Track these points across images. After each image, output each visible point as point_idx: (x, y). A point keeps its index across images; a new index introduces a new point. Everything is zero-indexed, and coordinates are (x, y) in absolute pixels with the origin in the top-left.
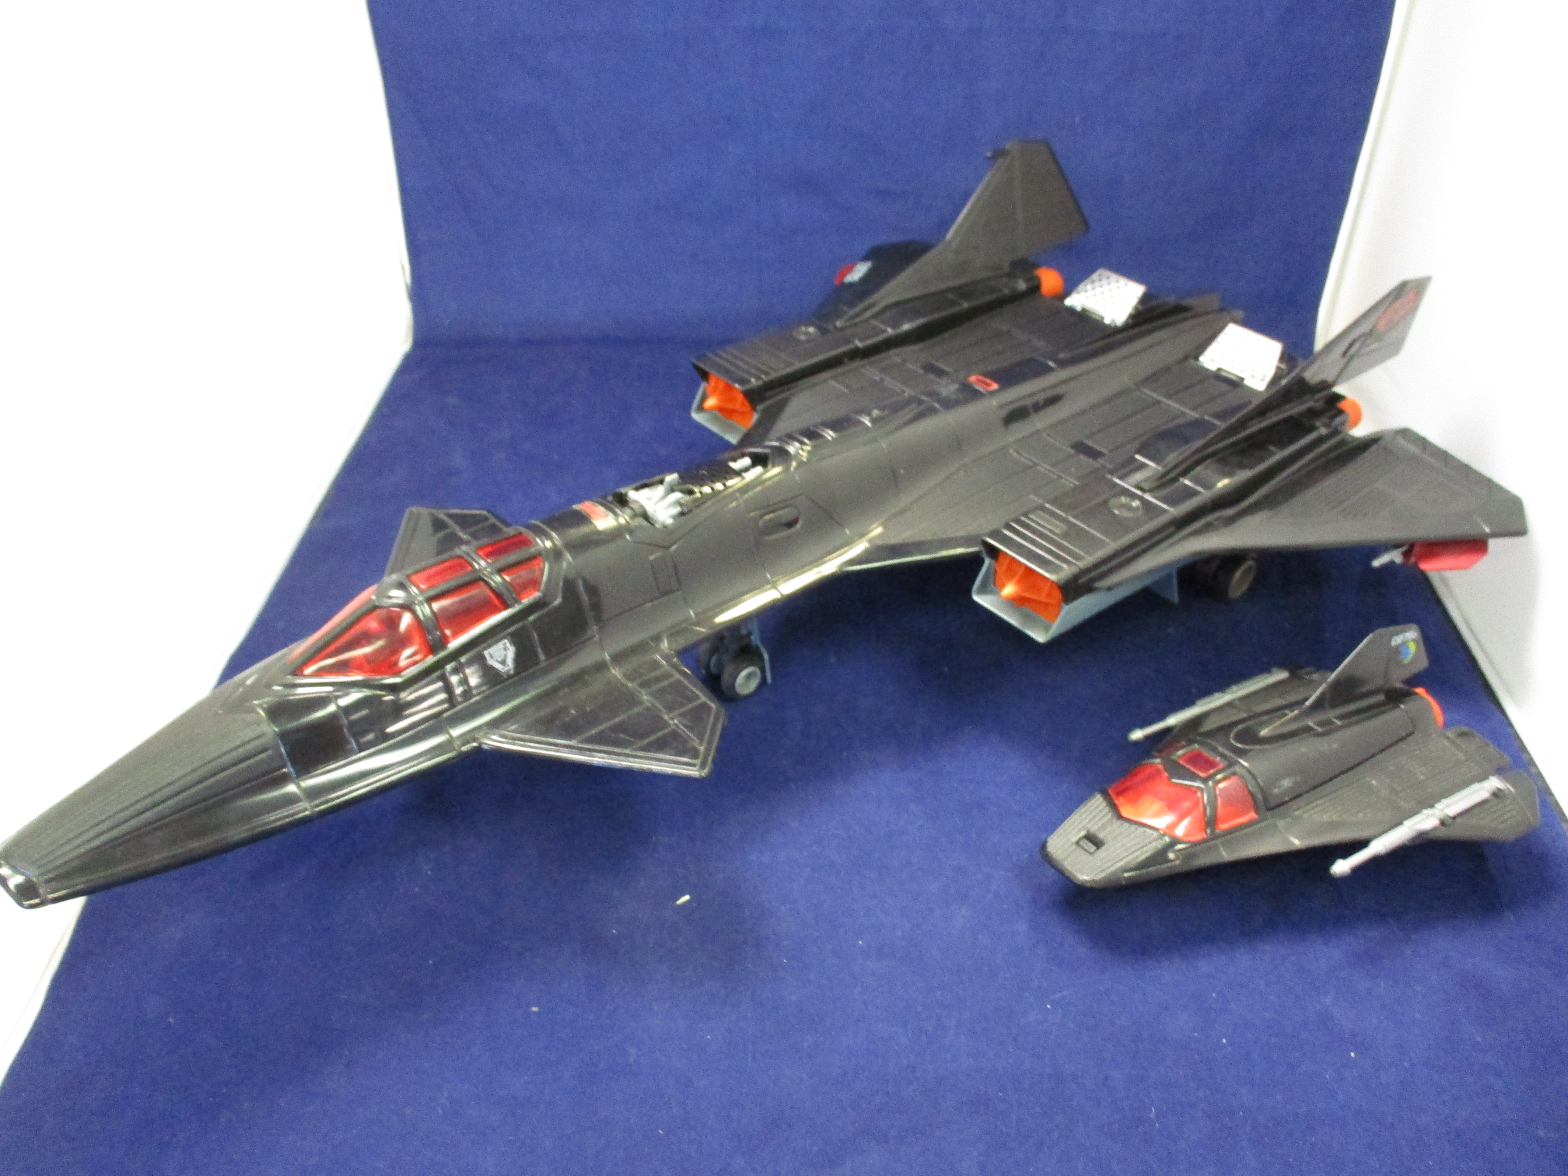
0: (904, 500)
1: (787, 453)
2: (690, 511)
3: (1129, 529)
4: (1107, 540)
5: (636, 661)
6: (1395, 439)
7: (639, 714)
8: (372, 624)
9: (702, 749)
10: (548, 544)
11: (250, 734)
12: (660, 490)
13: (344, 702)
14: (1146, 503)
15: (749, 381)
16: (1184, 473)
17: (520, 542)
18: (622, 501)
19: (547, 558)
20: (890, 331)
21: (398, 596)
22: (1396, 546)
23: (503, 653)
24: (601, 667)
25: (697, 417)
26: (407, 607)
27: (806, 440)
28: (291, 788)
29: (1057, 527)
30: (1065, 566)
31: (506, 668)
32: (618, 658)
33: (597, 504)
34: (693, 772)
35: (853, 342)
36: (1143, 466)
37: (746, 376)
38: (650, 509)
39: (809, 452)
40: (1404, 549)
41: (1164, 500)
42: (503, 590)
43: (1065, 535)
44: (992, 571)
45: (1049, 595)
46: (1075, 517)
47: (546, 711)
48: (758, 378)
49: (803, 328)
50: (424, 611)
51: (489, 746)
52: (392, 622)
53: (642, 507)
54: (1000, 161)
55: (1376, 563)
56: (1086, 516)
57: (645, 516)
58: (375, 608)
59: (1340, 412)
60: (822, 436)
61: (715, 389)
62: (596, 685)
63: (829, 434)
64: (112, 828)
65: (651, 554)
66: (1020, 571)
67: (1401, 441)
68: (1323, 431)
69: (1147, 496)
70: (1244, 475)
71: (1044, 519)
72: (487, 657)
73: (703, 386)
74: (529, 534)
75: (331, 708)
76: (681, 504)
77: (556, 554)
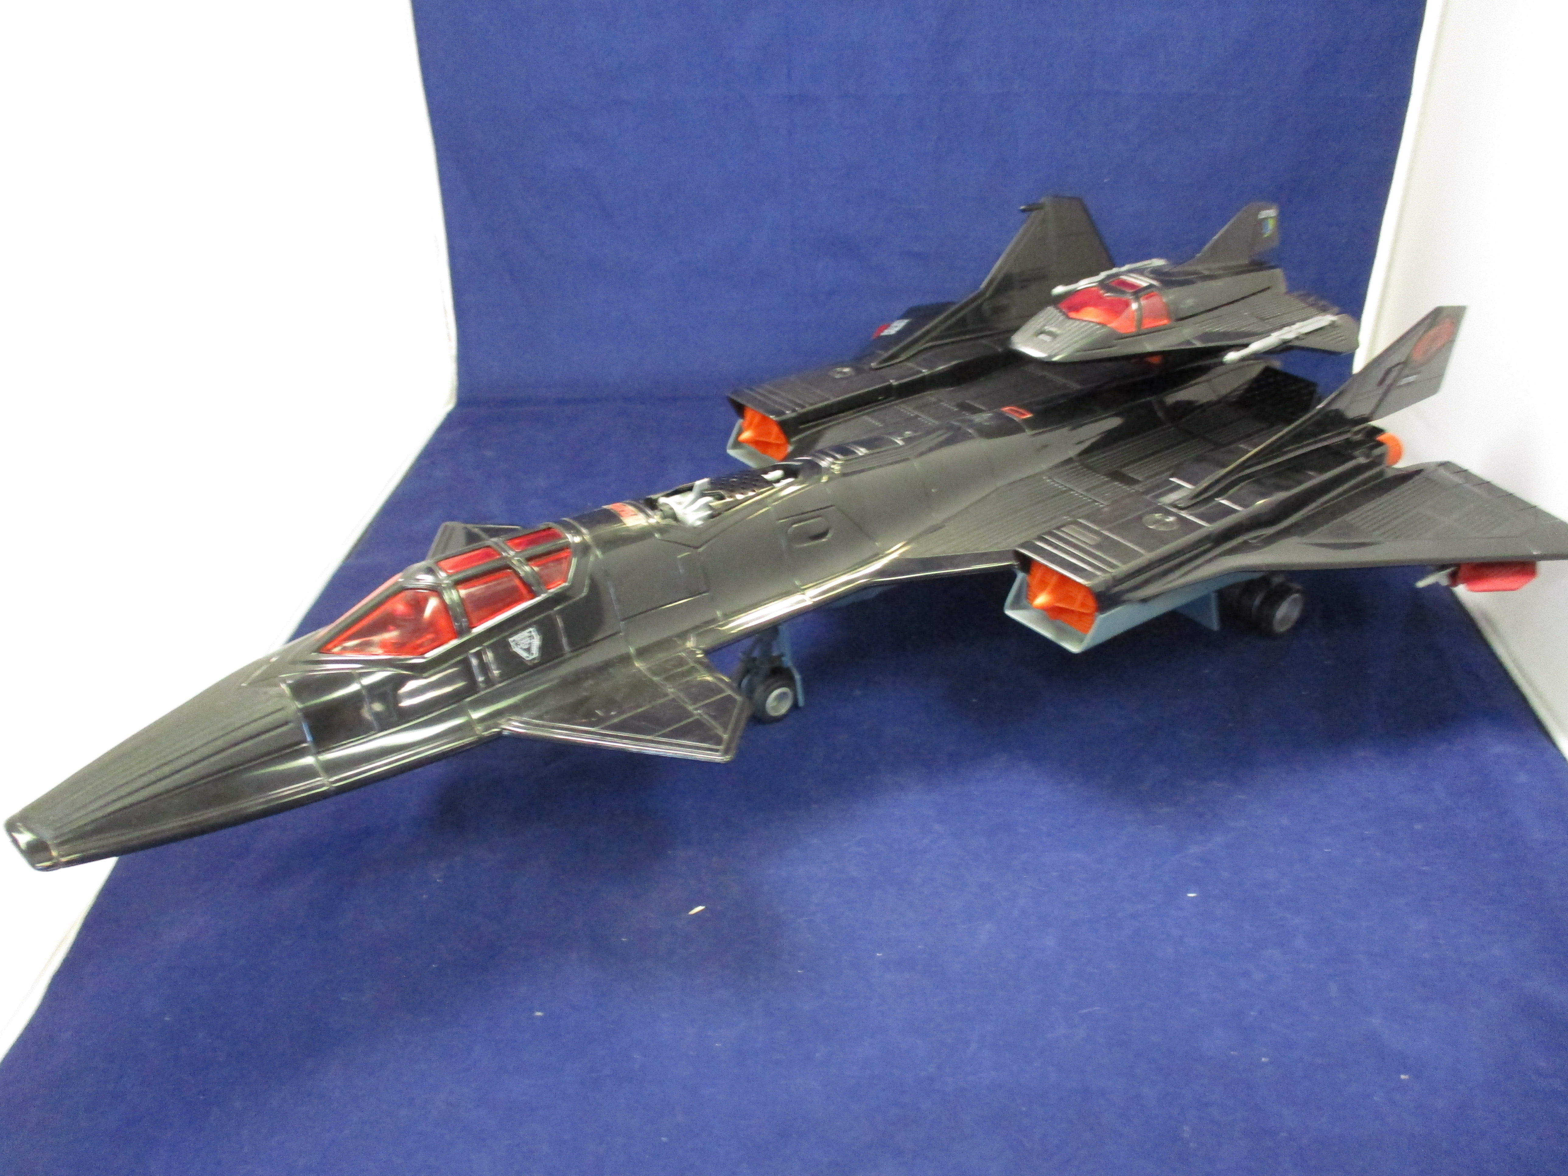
0: (937, 518)
1: (818, 466)
2: (719, 514)
3: (1164, 542)
4: (1142, 551)
5: (662, 656)
6: (1436, 470)
7: (663, 705)
8: (399, 607)
9: (725, 736)
10: (577, 539)
11: (271, 706)
12: (690, 496)
13: (367, 681)
14: (1182, 520)
15: (783, 413)
16: (1220, 494)
17: (549, 535)
18: (653, 505)
19: (575, 554)
20: (925, 372)
21: (427, 580)
22: (1442, 567)
23: (528, 641)
24: (625, 659)
25: (732, 452)
26: (436, 590)
27: (838, 456)
28: (308, 760)
29: (1091, 539)
30: (1098, 573)
31: (531, 657)
32: (642, 653)
33: (627, 505)
34: (717, 757)
35: (888, 381)
36: (1179, 487)
37: (782, 409)
38: (679, 511)
39: (841, 465)
40: (1449, 571)
41: (1201, 516)
42: (531, 580)
43: (1098, 546)
44: (1025, 586)
45: (1083, 605)
46: (1110, 530)
47: (570, 699)
48: (794, 411)
49: (838, 369)
50: (452, 596)
51: (510, 732)
52: (418, 604)
53: (671, 509)
54: (1034, 214)
55: (1421, 584)
56: (1120, 529)
57: (674, 517)
58: (403, 589)
59: (1380, 444)
60: (854, 453)
61: (750, 424)
62: (620, 675)
63: (862, 451)
64: (130, 794)
65: (680, 552)
66: (1054, 580)
67: (1442, 471)
68: (1362, 460)
69: (1183, 514)
70: (1281, 496)
71: (1077, 532)
72: (512, 644)
73: (740, 421)
74: (558, 529)
75: (354, 687)
76: (711, 508)
77: (584, 549)
